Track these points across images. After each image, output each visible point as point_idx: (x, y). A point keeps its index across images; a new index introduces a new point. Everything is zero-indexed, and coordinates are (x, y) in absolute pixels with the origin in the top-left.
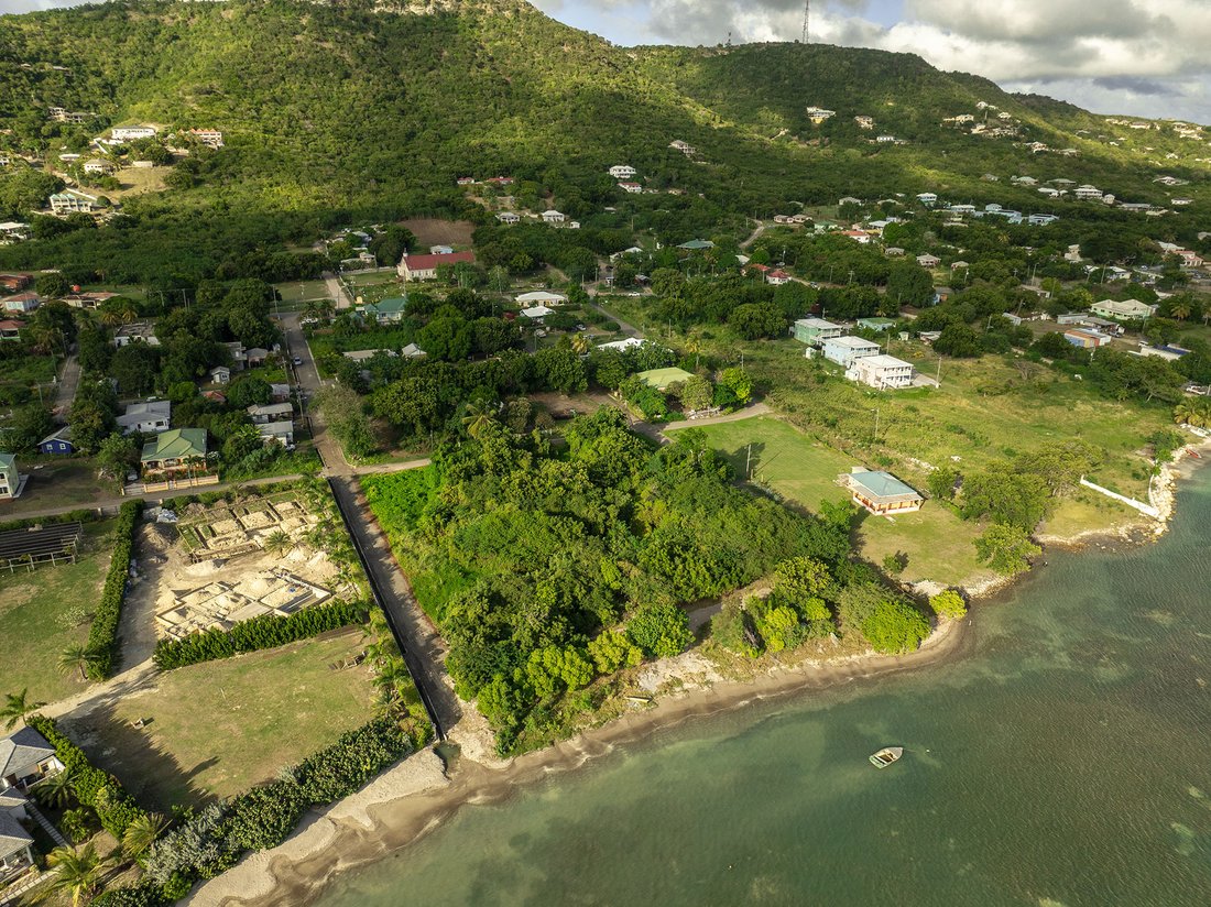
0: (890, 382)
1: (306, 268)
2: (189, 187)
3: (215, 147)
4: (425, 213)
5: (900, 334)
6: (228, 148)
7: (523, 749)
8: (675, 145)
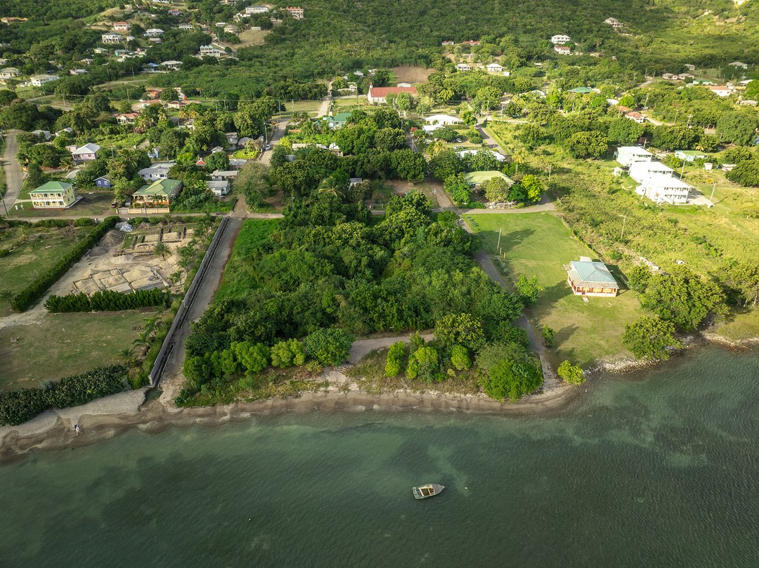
0: (666, 199)
1: (311, 92)
2: (277, 42)
3: (298, 18)
4: (409, 63)
5: (705, 164)
6: (305, 19)
7: (193, 404)
8: (608, 21)
